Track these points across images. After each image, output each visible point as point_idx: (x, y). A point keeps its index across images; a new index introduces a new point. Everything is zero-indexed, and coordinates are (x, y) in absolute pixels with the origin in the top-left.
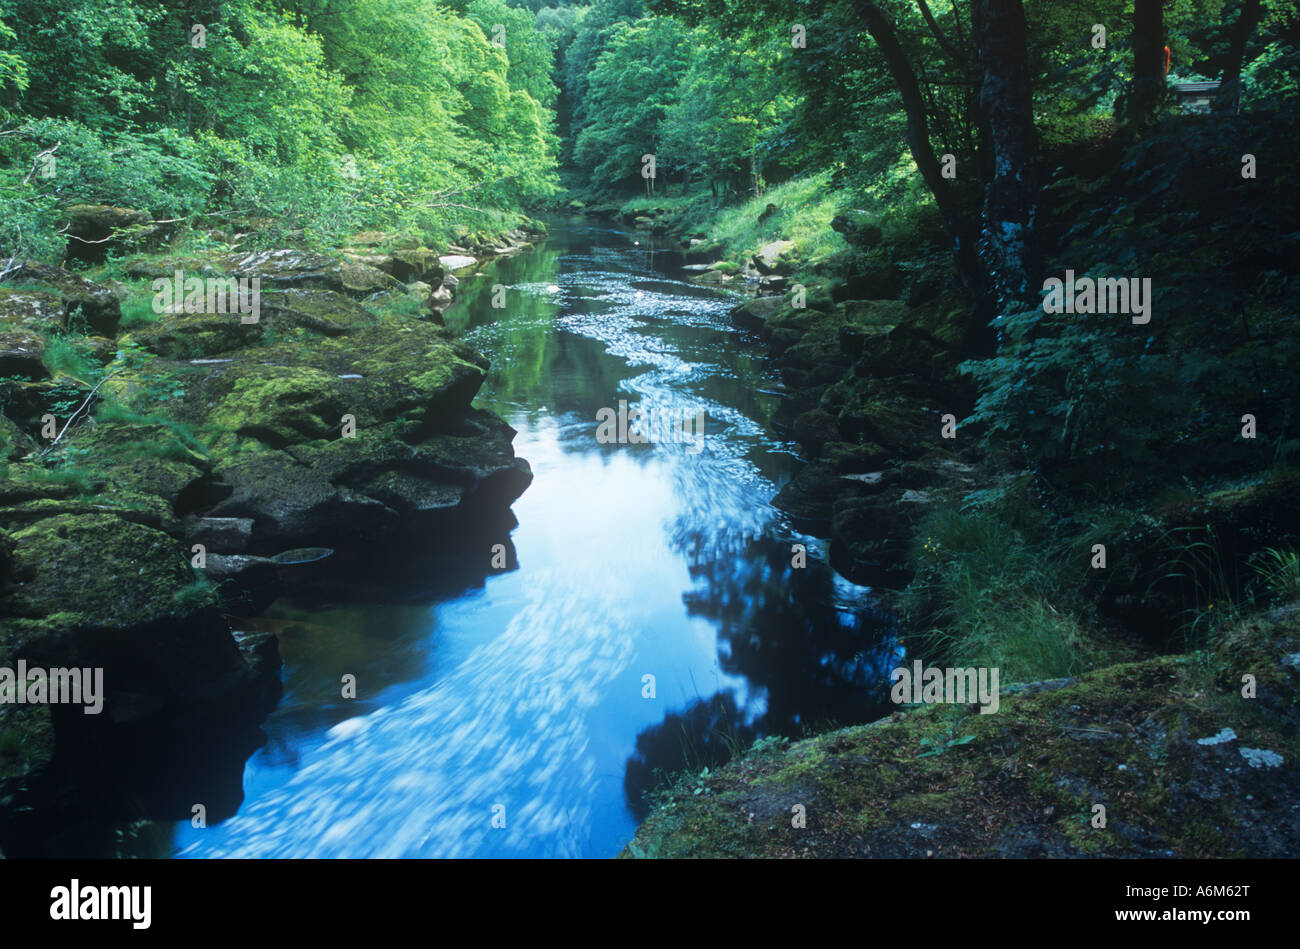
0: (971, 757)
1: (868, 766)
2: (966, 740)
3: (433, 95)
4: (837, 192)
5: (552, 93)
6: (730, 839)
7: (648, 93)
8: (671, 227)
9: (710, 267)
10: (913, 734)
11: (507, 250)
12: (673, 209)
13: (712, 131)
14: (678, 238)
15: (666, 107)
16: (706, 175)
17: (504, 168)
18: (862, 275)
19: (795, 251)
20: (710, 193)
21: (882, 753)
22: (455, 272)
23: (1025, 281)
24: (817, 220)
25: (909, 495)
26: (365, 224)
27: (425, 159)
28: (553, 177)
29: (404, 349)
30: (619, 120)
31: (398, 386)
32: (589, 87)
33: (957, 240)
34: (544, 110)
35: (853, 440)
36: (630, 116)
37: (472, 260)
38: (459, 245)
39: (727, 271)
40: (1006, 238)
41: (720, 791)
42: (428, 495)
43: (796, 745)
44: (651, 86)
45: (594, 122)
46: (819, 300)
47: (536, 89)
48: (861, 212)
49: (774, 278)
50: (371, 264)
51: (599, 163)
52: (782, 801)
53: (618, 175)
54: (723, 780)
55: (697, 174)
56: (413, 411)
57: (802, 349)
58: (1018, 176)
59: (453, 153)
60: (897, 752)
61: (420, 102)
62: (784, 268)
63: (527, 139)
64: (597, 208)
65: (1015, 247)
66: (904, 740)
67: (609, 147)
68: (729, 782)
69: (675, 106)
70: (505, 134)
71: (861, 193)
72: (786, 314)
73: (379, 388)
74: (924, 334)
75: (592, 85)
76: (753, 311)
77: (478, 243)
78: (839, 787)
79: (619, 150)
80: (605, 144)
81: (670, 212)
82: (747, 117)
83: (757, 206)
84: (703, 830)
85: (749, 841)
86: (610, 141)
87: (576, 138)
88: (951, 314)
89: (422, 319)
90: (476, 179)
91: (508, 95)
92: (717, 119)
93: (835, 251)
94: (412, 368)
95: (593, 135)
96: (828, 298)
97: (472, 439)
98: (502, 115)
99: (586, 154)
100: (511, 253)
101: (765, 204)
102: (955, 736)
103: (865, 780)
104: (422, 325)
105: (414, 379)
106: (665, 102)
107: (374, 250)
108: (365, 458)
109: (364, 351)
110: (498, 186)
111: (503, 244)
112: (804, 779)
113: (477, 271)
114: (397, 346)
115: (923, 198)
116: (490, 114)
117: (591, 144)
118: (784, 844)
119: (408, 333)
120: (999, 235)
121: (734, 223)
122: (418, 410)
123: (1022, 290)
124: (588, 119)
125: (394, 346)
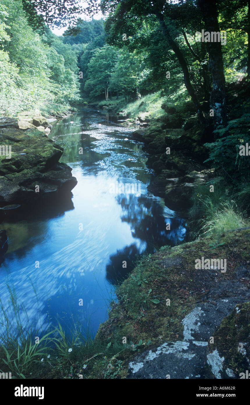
0: (224, 249)
1: (196, 252)
2: (222, 244)
3: (42, 70)
4: (162, 98)
5: (77, 69)
6: (160, 273)
7: (105, 69)
8: (113, 109)
9: (125, 121)
10: (206, 243)
11: (66, 116)
12: (114, 104)
13: (125, 81)
14: (116, 112)
15: (111, 73)
16: (123, 93)
17: (64, 92)
18: (171, 121)
19: (150, 115)
20: (124, 99)
21: (199, 248)
22: (51, 123)
23: (222, 120)
24: (156, 106)
25: (187, 184)
26: (24, 109)
27: (41, 89)
28: (78, 95)
29: (38, 146)
30: (97, 78)
31: (37, 156)
32: (88, 68)
33: (199, 111)
34: (75, 75)
35: (170, 169)
36: (101, 76)
37: (56, 120)
38: (51, 115)
39: (130, 122)
40: (216, 108)
41: (155, 260)
42: (47, 188)
43: (173, 248)
44: (106, 67)
45: (90, 78)
46: (158, 129)
47: (73, 69)
48: (170, 103)
49: (144, 123)
50: (26, 121)
51: (92, 90)
52: (173, 262)
53: (97, 94)
54: (155, 257)
55: (121, 93)
56: (42, 163)
57: (154, 143)
58: (219, 89)
59: (49, 88)
60: (203, 248)
61: (39, 72)
62: (147, 120)
63: (70, 83)
64: (92, 104)
65: (219, 110)
66: (204, 245)
67: (95, 85)
68: (157, 257)
69: (114, 73)
70: (64, 82)
71: (170, 98)
72: (148, 133)
73: (32, 157)
74: (189, 138)
75: (89, 67)
76: (139, 133)
77: (57, 115)
78: (188, 258)
79: (97, 86)
80: (93, 85)
81: (113, 105)
82: (135, 76)
83: (138, 102)
84: (152, 270)
85: (165, 273)
86: (95, 84)
87: (85, 83)
88: (197, 132)
89: (43, 136)
90: (56, 95)
91: (64, 70)
92: (126, 77)
93: (162, 115)
94: (41, 151)
95: (90, 82)
96: (160, 129)
97: (59, 171)
98: (63, 76)
99: (88, 88)
100: (67, 117)
101: (141, 102)
102: (219, 243)
103: (196, 255)
104: (43, 138)
105: (42, 154)
106: (110, 72)
107: (27, 117)
108: (28, 178)
109: (26, 146)
110: (62, 97)
111: (64, 115)
112: (178, 256)
113: (57, 123)
114: (36, 145)
115: (187, 99)
116: (59, 76)
117: (89, 85)
118: (175, 273)
119: (39, 141)
120: (214, 107)
121: (132, 107)
122: (44, 163)
123: (221, 122)
124: (88, 77)
125: (35, 145)
